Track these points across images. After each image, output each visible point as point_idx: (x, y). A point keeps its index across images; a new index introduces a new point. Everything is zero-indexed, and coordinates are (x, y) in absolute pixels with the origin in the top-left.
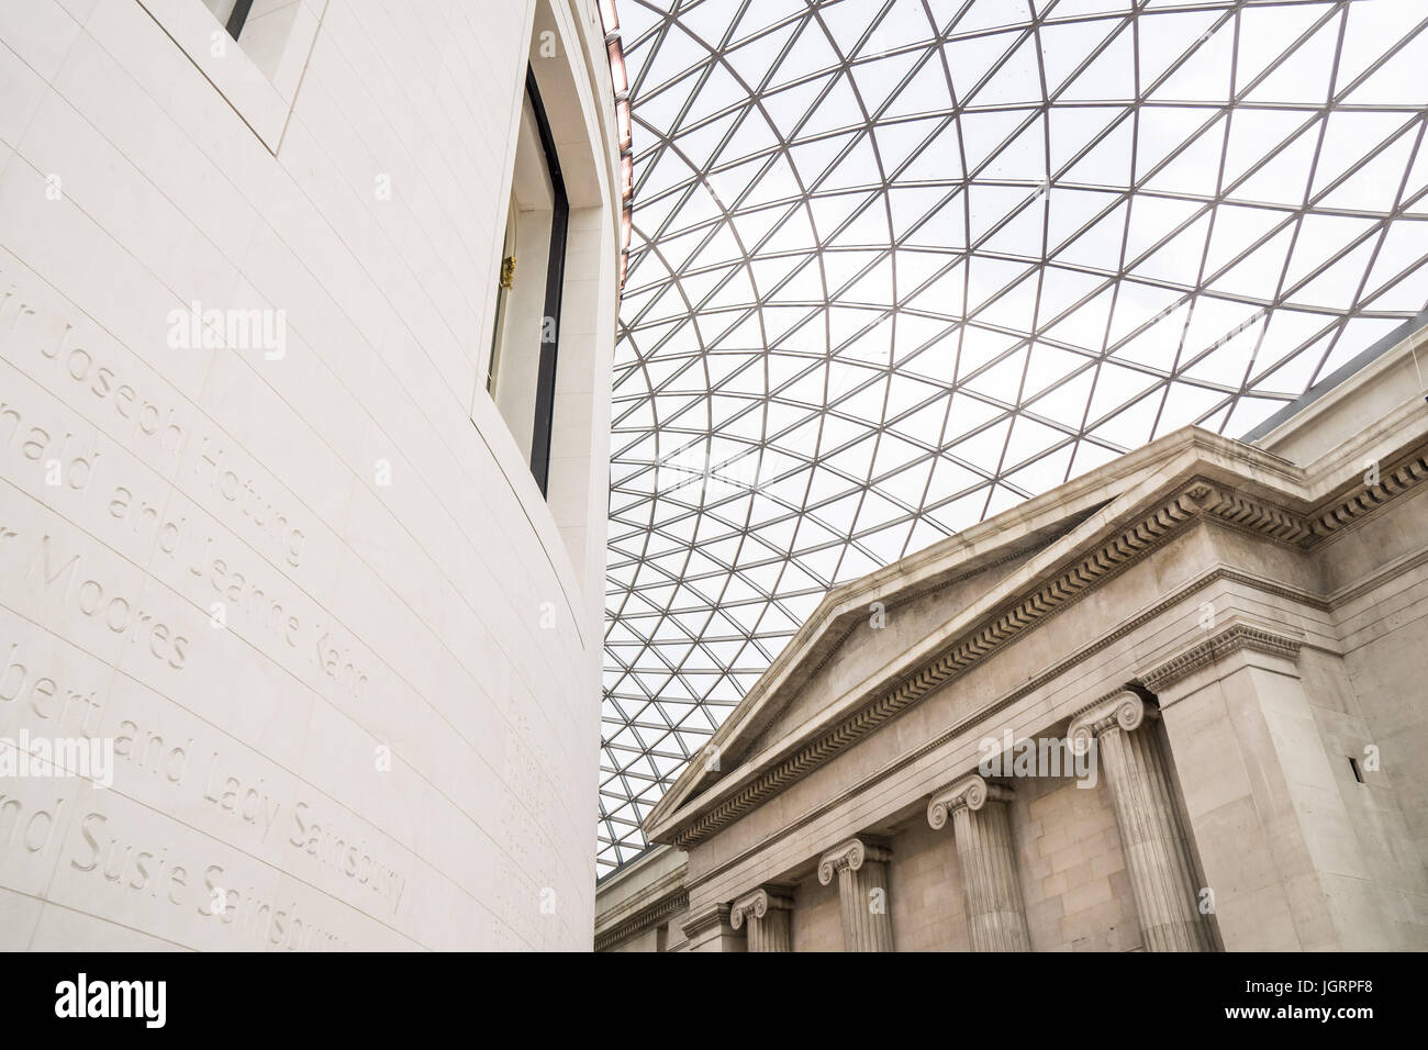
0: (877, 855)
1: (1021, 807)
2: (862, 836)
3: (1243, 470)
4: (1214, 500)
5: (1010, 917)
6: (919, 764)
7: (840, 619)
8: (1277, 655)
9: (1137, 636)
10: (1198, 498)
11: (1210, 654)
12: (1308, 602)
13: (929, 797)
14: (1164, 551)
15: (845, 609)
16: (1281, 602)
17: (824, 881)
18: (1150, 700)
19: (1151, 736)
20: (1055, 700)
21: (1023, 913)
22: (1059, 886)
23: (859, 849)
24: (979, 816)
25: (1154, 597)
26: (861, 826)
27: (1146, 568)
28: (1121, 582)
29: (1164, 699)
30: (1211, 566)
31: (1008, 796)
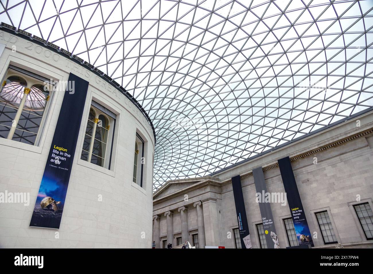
0: (172, 213)
1: (188, 210)
2: (170, 211)
3: (214, 181)
4: (210, 183)
5: (186, 223)
6: (177, 204)
7: (170, 184)
8: (214, 200)
9: (201, 195)
10: (209, 183)
11: (207, 200)
12: (219, 193)
13: (178, 208)
14: (205, 187)
15: (171, 183)
16: (216, 194)
17: (165, 215)
18: (202, 203)
19: (201, 206)
20: (193, 200)
21: (187, 222)
22: (191, 220)
23: (170, 212)
24: (184, 211)
25: (204, 192)
26: (170, 210)
27: (203, 188)
28: (201, 189)
29: (203, 203)
30: (209, 190)
31: (187, 209)
